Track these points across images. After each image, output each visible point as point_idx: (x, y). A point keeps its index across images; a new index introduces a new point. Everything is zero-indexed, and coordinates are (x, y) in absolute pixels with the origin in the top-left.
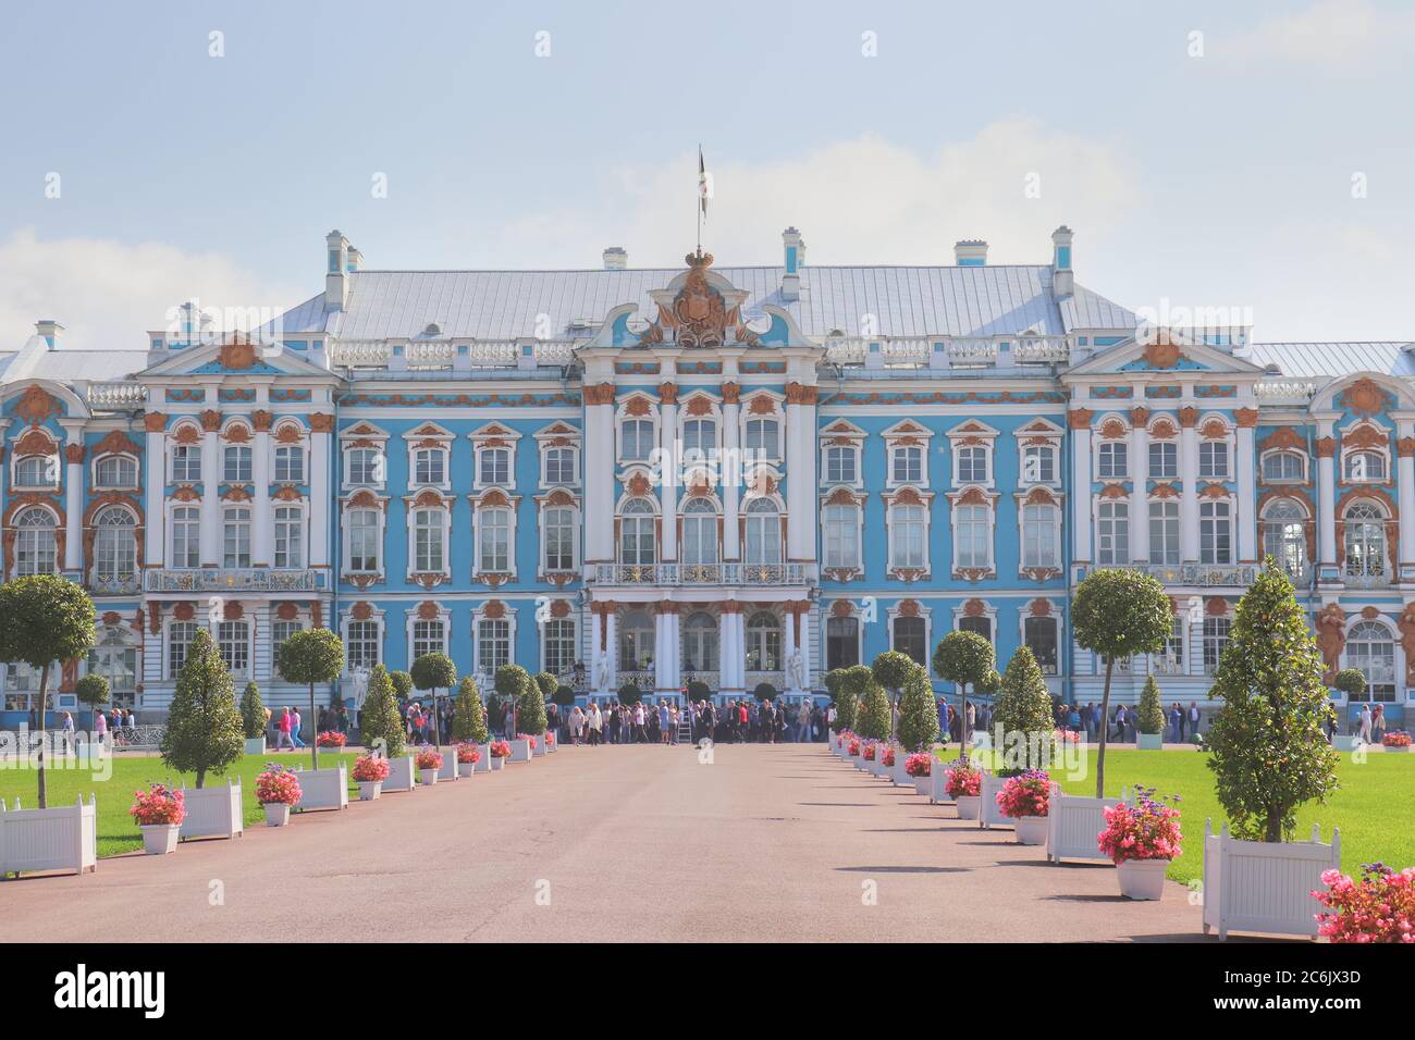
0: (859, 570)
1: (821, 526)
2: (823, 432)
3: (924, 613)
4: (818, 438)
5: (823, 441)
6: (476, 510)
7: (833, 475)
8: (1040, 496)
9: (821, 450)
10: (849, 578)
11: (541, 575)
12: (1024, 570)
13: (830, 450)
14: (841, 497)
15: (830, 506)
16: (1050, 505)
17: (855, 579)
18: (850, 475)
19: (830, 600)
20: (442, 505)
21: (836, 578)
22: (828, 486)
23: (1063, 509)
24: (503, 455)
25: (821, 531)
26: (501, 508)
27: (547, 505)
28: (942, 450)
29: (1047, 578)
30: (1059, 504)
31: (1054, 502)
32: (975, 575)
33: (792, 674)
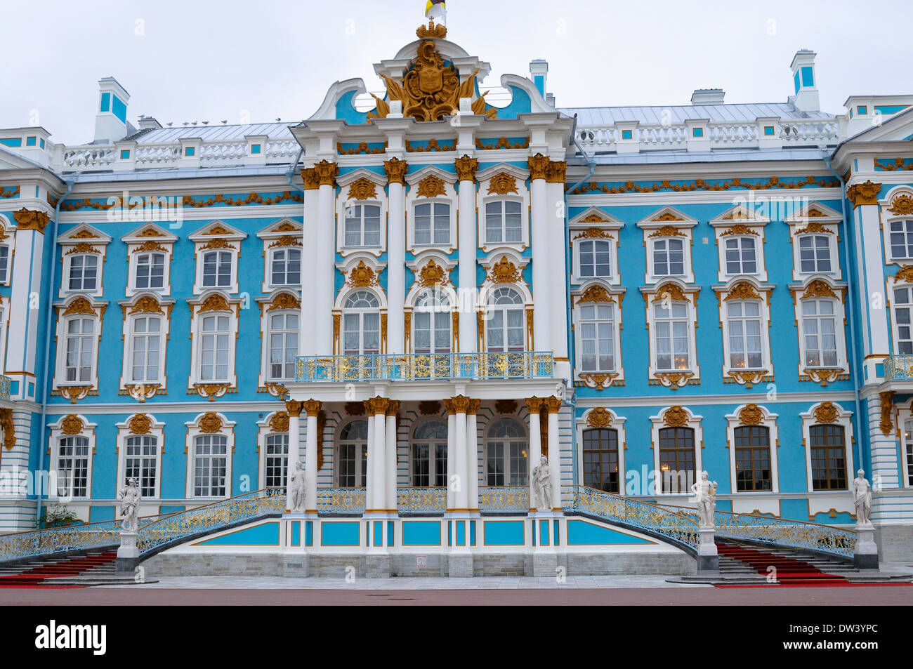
0: (618, 375)
1: (573, 326)
2: (574, 223)
3: (693, 420)
4: (568, 231)
5: (574, 234)
6: (196, 316)
7: (586, 270)
8: (819, 288)
9: (571, 243)
10: (606, 384)
11: (262, 385)
12: (804, 371)
13: (581, 244)
14: (596, 294)
15: (583, 304)
16: (830, 299)
17: (613, 385)
18: (604, 270)
19: (584, 409)
20: (160, 311)
21: (592, 384)
22: (580, 283)
23: (846, 302)
24: (226, 256)
25: (573, 331)
26: (222, 313)
27: (271, 309)
28: (706, 241)
29: (831, 379)
30: (840, 297)
31: (834, 295)
32: (751, 378)
33: (538, 491)
